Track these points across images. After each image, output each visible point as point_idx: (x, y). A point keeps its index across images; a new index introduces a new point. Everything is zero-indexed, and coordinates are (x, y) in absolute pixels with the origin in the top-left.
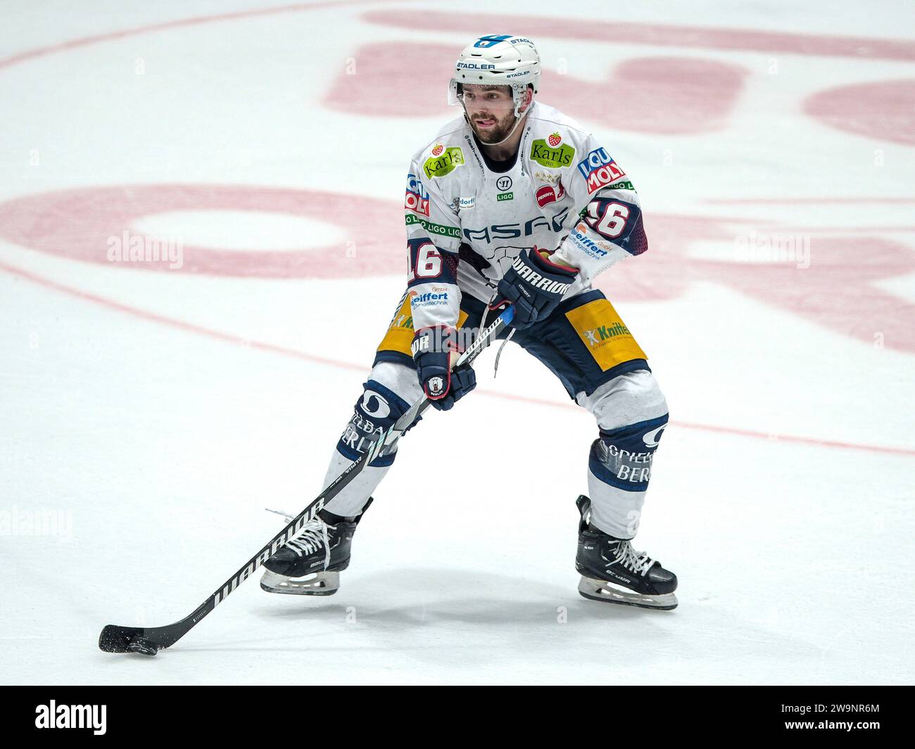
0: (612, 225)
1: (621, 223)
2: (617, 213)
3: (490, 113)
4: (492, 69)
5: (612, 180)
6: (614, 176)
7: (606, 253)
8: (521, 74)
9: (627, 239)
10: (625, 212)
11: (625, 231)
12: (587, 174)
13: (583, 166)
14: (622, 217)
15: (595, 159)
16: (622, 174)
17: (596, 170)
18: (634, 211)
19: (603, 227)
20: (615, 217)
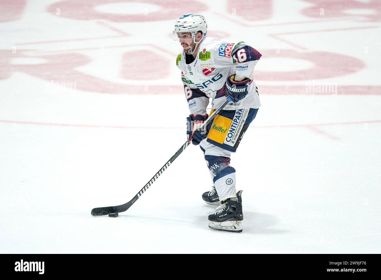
0: (242, 57)
1: (244, 55)
2: (241, 53)
3: (185, 43)
4: (183, 26)
5: (231, 48)
6: (231, 47)
7: (247, 66)
8: (194, 27)
9: (250, 57)
10: (243, 50)
11: (248, 56)
12: (224, 55)
13: (220, 54)
14: (244, 52)
15: (222, 49)
16: (233, 44)
17: (225, 51)
18: (246, 48)
19: (241, 60)
20: (242, 54)
